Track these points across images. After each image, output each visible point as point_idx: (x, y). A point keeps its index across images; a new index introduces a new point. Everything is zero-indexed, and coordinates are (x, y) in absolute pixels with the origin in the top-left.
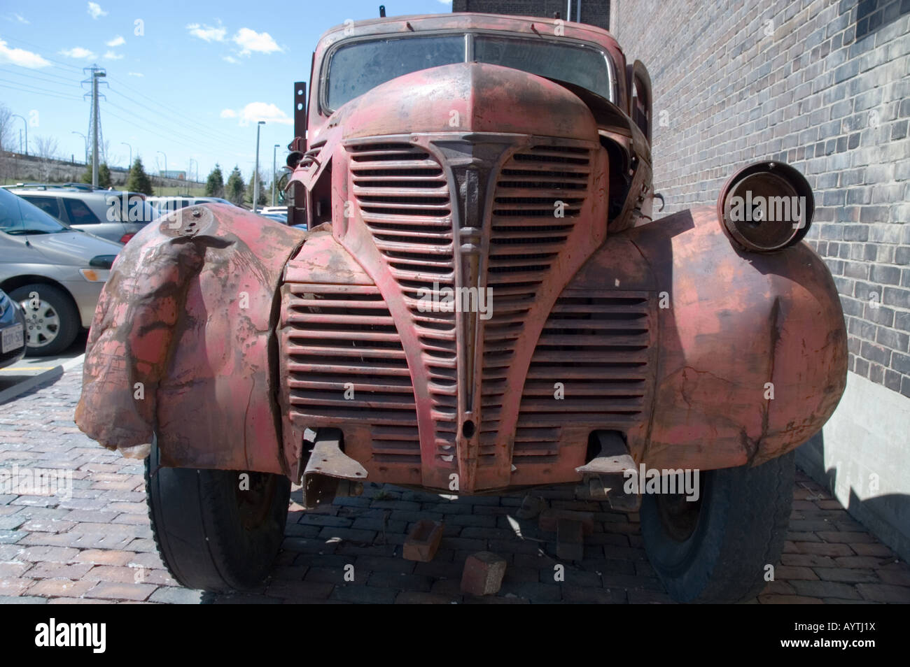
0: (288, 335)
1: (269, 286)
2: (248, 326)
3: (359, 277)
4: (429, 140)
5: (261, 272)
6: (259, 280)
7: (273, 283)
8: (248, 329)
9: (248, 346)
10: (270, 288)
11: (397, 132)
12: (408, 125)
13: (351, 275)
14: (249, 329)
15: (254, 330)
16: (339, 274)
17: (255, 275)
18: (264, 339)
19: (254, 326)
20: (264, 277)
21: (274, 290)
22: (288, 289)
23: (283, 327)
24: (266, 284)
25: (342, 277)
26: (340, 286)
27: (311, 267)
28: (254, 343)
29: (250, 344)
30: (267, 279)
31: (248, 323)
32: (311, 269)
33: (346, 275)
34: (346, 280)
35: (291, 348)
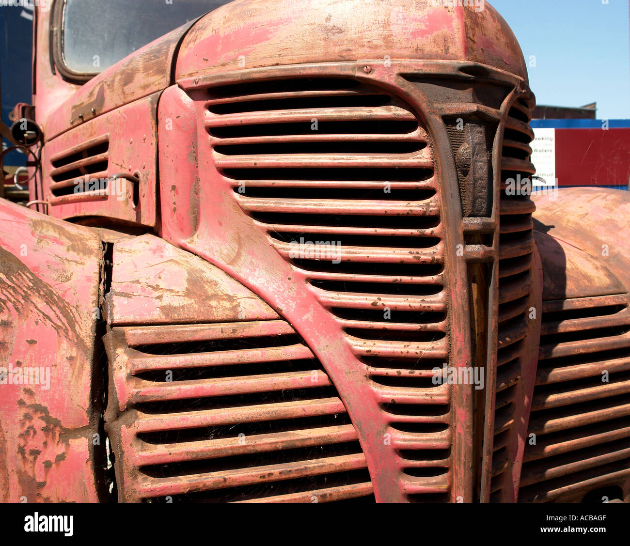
0: (133, 430)
1: (78, 336)
2: (44, 424)
3: (250, 306)
4: (397, 71)
5: (58, 312)
6: (57, 328)
7: (86, 330)
8: (44, 429)
9: (48, 465)
10: (82, 341)
11: (322, 59)
12: (344, 47)
13: (235, 303)
14: (46, 430)
15: (57, 431)
16: (213, 303)
17: (47, 317)
18: (82, 446)
19: (57, 423)
20: (64, 320)
21: (89, 343)
22: (121, 340)
23: (119, 415)
24: (70, 333)
25: (220, 309)
26: (223, 325)
27: (157, 294)
28: (61, 458)
29: (52, 459)
30: (72, 322)
31: (42, 418)
32: (160, 298)
33: (227, 304)
34: (230, 314)
35: (144, 454)
